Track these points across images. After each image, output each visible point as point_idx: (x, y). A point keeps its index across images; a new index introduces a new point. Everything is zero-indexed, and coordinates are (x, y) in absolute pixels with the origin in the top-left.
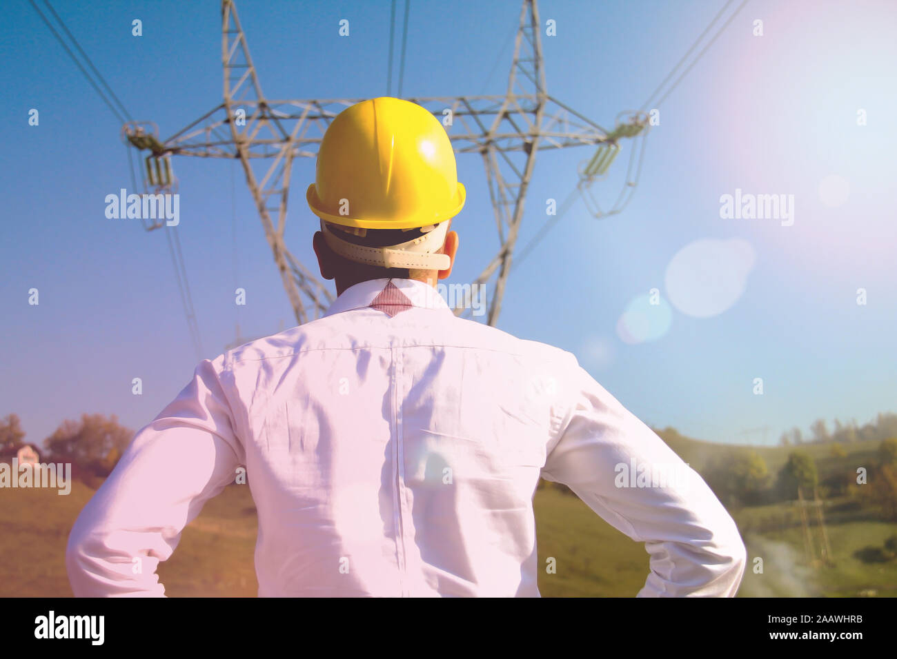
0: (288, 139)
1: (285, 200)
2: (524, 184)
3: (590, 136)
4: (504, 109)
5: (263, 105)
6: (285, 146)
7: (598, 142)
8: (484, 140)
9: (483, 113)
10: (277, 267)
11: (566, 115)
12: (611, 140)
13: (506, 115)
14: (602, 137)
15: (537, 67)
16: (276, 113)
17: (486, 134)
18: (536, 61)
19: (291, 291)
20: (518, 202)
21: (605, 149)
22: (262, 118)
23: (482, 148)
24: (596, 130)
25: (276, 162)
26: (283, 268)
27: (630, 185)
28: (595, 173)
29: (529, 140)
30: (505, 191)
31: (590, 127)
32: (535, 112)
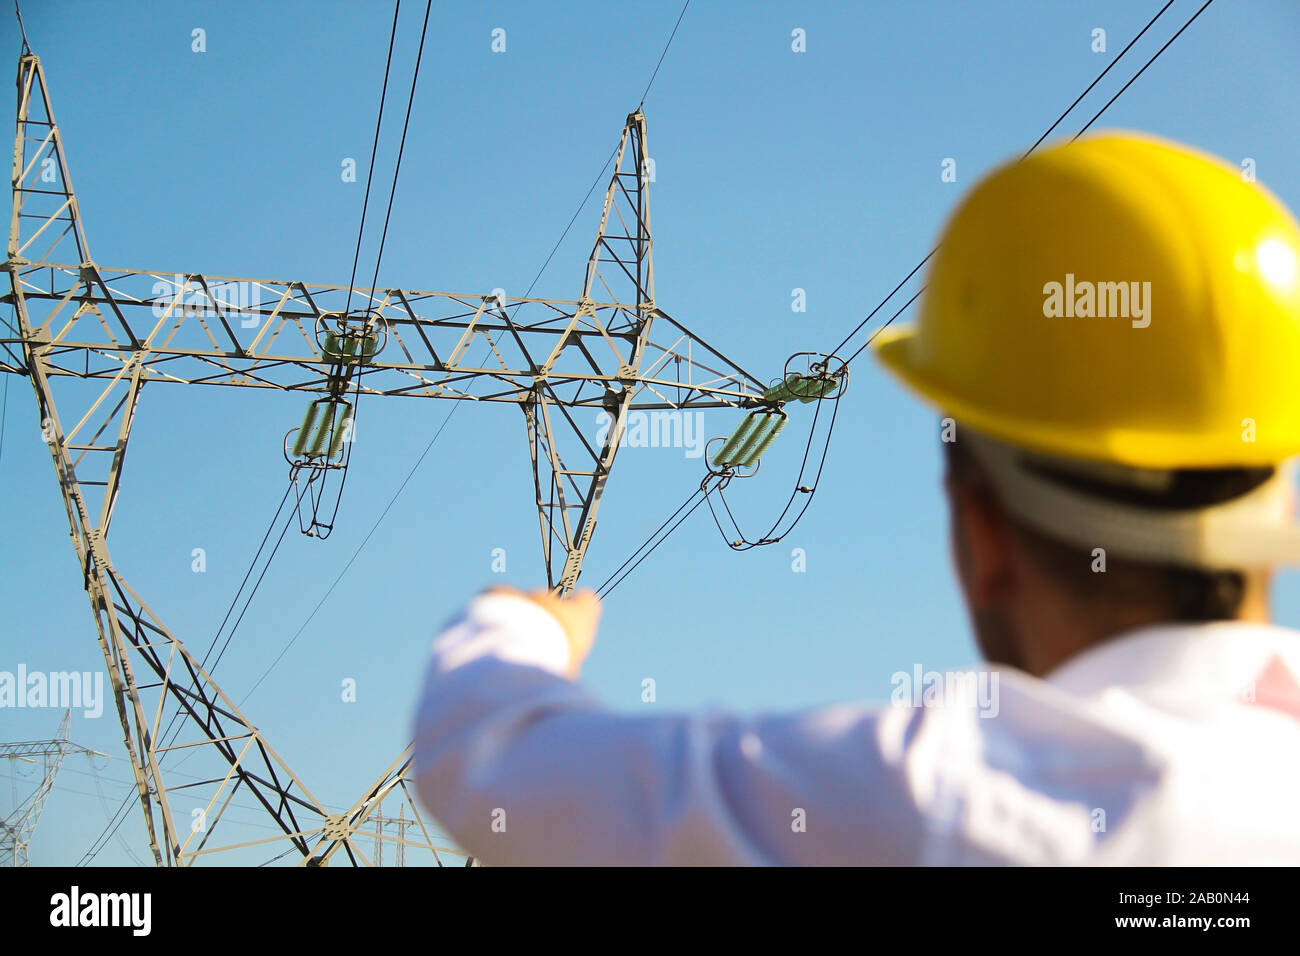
0: (137, 346)
1: (118, 466)
2: (601, 471)
3: (733, 390)
4: (571, 325)
5: (89, 275)
6: (130, 359)
7: (746, 404)
8: (529, 382)
9: (528, 329)
10: (88, 597)
11: (691, 349)
12: (771, 403)
13: (575, 338)
14: (754, 396)
15: (640, 255)
16: (116, 292)
17: (535, 370)
18: (641, 239)
19: (111, 648)
20: (586, 507)
21: (759, 418)
22: (86, 298)
23: (524, 396)
24: (746, 381)
25: (109, 389)
26: (101, 603)
27: (804, 490)
28: (735, 462)
29: (616, 388)
30: (562, 480)
31: (736, 375)
32: (632, 338)
